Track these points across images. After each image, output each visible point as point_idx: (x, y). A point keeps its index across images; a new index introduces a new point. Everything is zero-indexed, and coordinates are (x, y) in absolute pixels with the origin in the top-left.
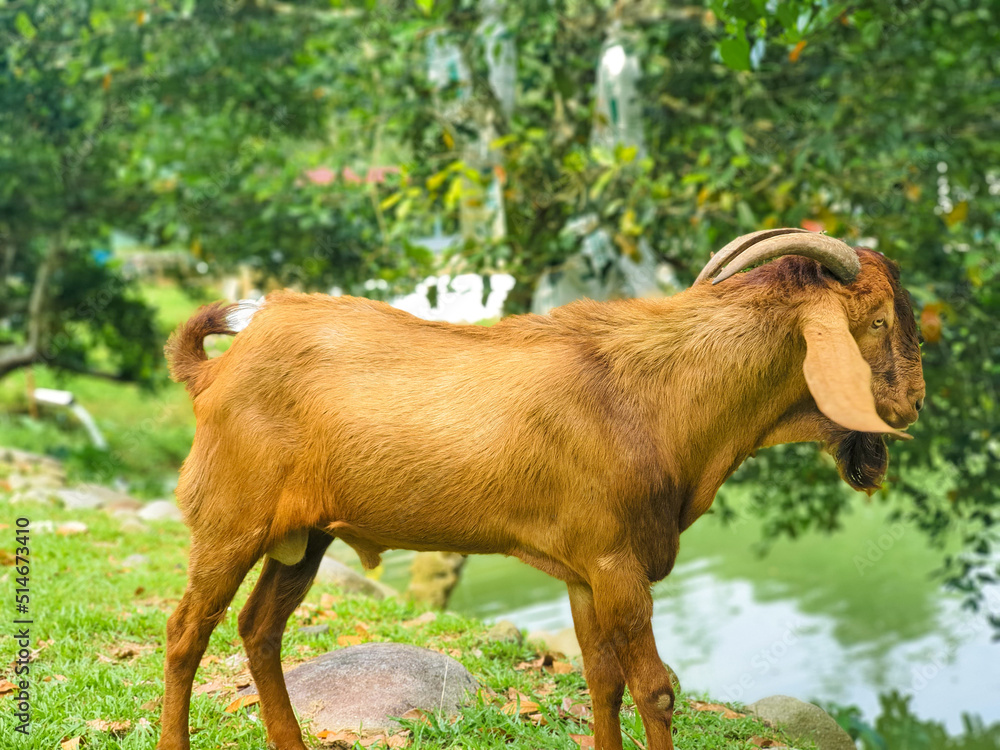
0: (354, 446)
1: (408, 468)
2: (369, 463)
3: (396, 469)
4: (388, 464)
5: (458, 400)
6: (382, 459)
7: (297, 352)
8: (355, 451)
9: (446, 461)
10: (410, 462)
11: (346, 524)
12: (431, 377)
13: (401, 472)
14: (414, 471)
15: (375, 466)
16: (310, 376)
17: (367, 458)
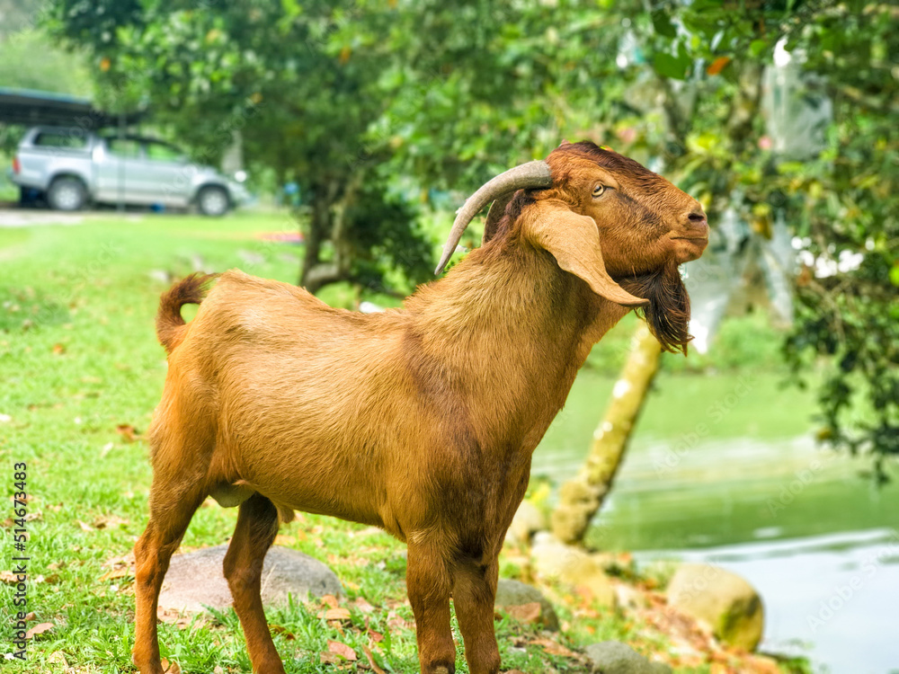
0: (242, 414)
1: (279, 437)
2: (251, 430)
3: (270, 437)
4: (265, 432)
5: (324, 379)
6: (260, 427)
7: (226, 329)
8: (243, 418)
9: (306, 433)
10: (281, 431)
11: (248, 483)
12: (311, 358)
13: (274, 440)
14: (282, 440)
15: (255, 433)
16: (232, 349)
17: (249, 425)
